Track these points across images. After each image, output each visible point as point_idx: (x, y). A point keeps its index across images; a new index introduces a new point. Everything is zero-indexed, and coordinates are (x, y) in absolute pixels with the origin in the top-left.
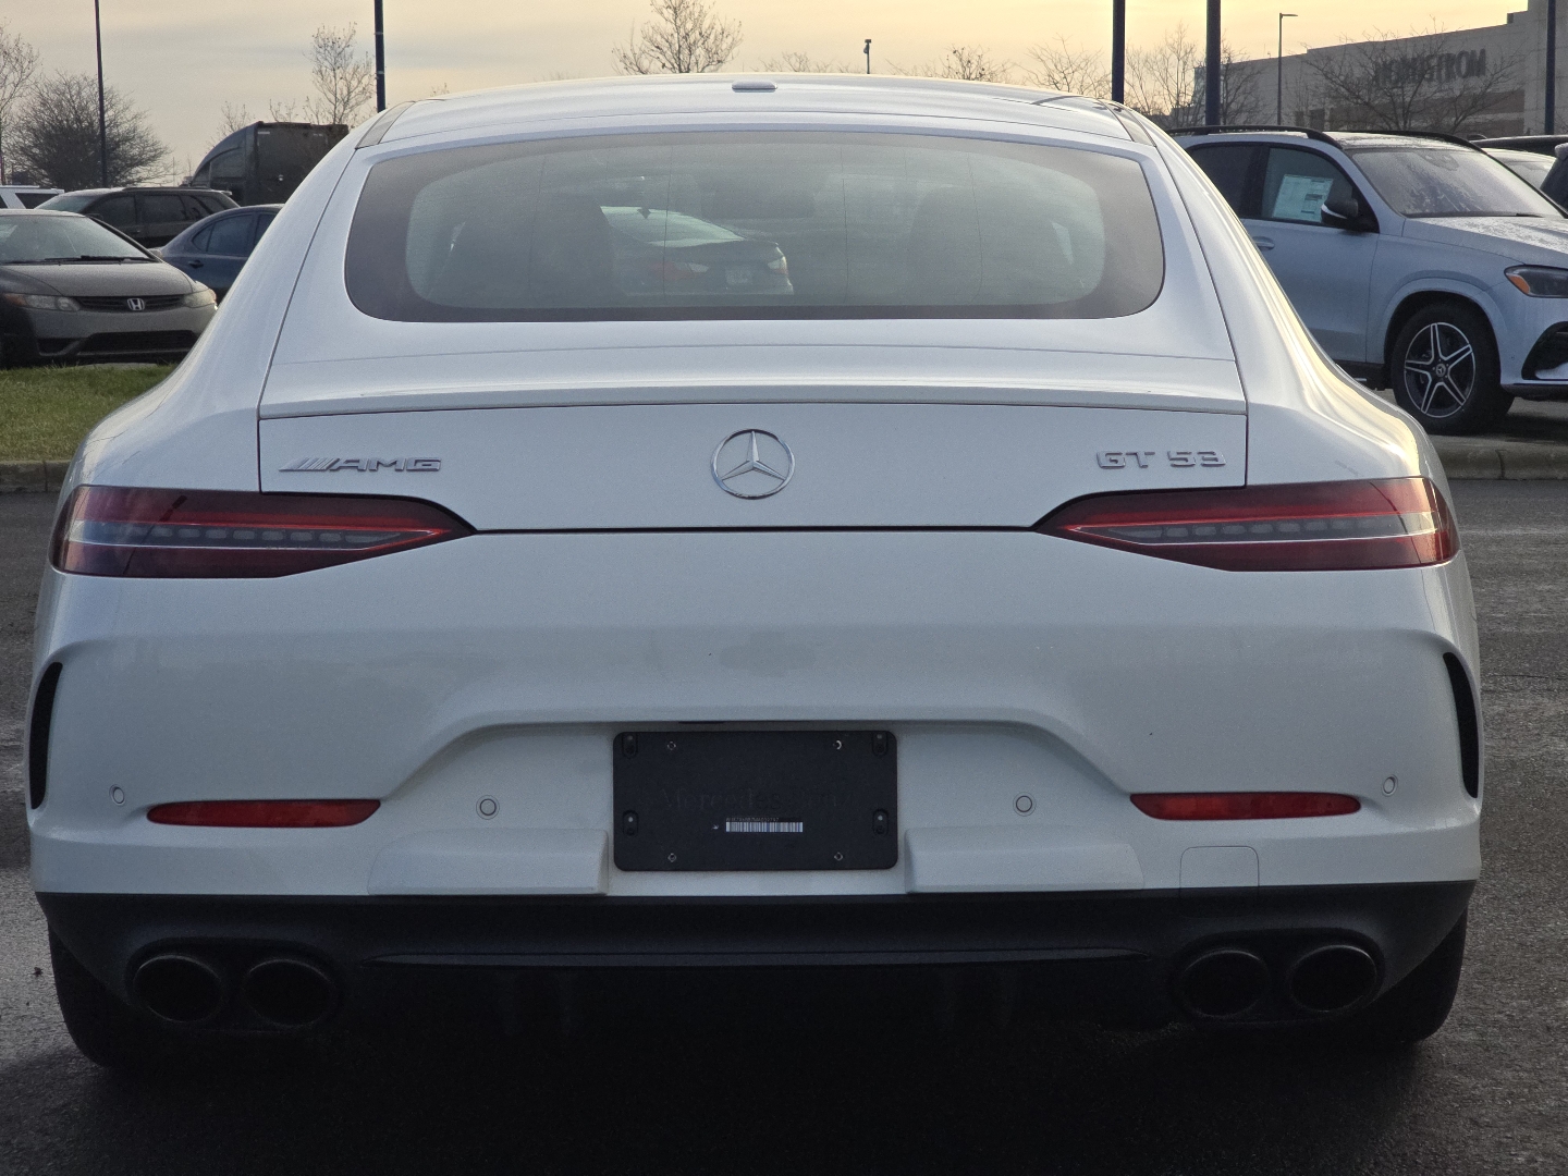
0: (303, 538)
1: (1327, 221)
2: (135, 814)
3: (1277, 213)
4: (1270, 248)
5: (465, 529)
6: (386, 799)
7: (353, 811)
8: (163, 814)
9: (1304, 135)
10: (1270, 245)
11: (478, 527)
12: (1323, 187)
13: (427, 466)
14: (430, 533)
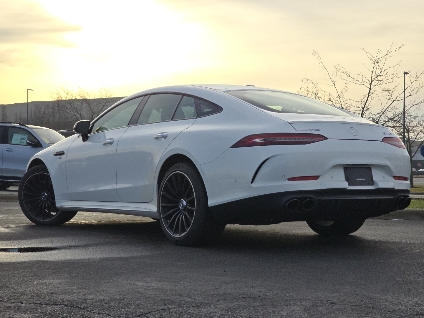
0: (309, 139)
1: (29, 144)
2: (286, 180)
3: (12, 142)
4: (12, 151)
5: (327, 138)
6: (321, 175)
7: (316, 178)
8: (290, 179)
9: (18, 125)
10: (12, 150)
11: (328, 138)
12: (26, 137)
13: (318, 130)
14: (322, 139)
